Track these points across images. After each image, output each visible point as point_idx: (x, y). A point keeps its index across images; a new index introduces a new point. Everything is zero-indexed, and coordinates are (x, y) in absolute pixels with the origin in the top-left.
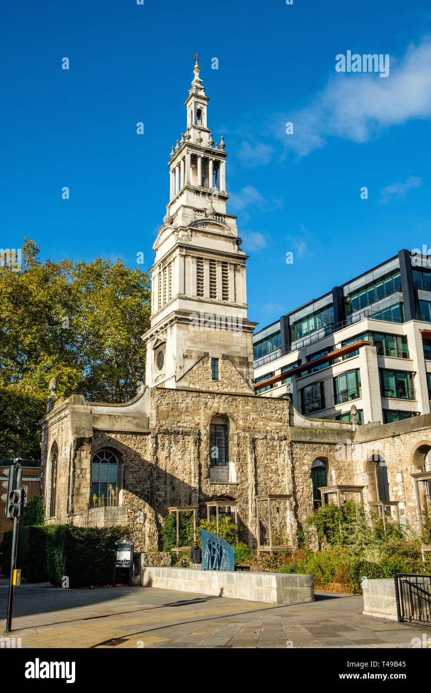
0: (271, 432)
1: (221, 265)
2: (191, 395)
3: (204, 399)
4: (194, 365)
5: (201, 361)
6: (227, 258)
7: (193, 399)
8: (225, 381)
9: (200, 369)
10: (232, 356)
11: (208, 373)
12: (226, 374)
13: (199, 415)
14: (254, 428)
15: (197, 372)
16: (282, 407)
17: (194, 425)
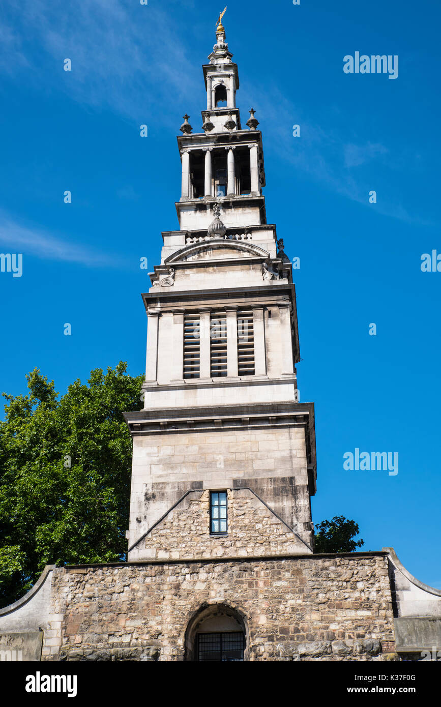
0: (343, 635)
1: (234, 314)
2: (142, 573)
3: (173, 578)
4: (169, 511)
5: (184, 501)
6: (249, 299)
7: (148, 580)
8: (240, 535)
9: (182, 517)
10: (256, 481)
11: (199, 524)
12: (242, 520)
13: (160, 613)
14: (297, 630)
15: (175, 524)
16: (369, 572)
17: (147, 637)
